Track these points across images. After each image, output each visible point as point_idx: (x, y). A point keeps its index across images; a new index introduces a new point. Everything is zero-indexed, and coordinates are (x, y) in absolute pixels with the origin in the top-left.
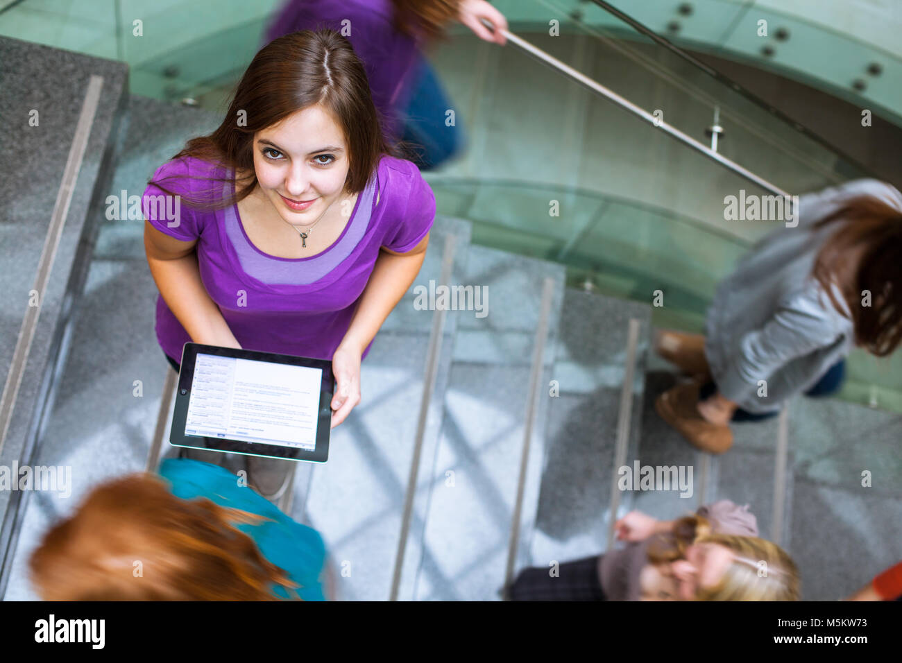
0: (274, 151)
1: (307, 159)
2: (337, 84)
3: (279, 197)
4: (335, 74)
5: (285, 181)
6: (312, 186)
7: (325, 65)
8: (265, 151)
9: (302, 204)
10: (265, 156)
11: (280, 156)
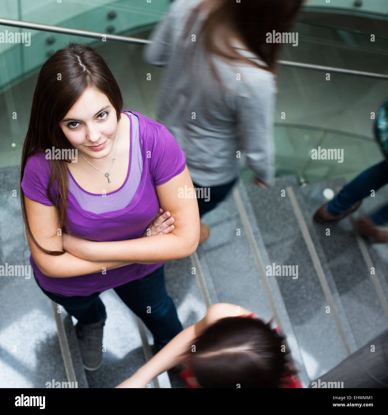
0: (73, 123)
1: (93, 119)
2: (92, 72)
3: (87, 148)
4: (88, 67)
5: (87, 136)
6: (102, 133)
7: (81, 64)
8: (68, 126)
9: (101, 146)
10: (70, 128)
11: (78, 125)
